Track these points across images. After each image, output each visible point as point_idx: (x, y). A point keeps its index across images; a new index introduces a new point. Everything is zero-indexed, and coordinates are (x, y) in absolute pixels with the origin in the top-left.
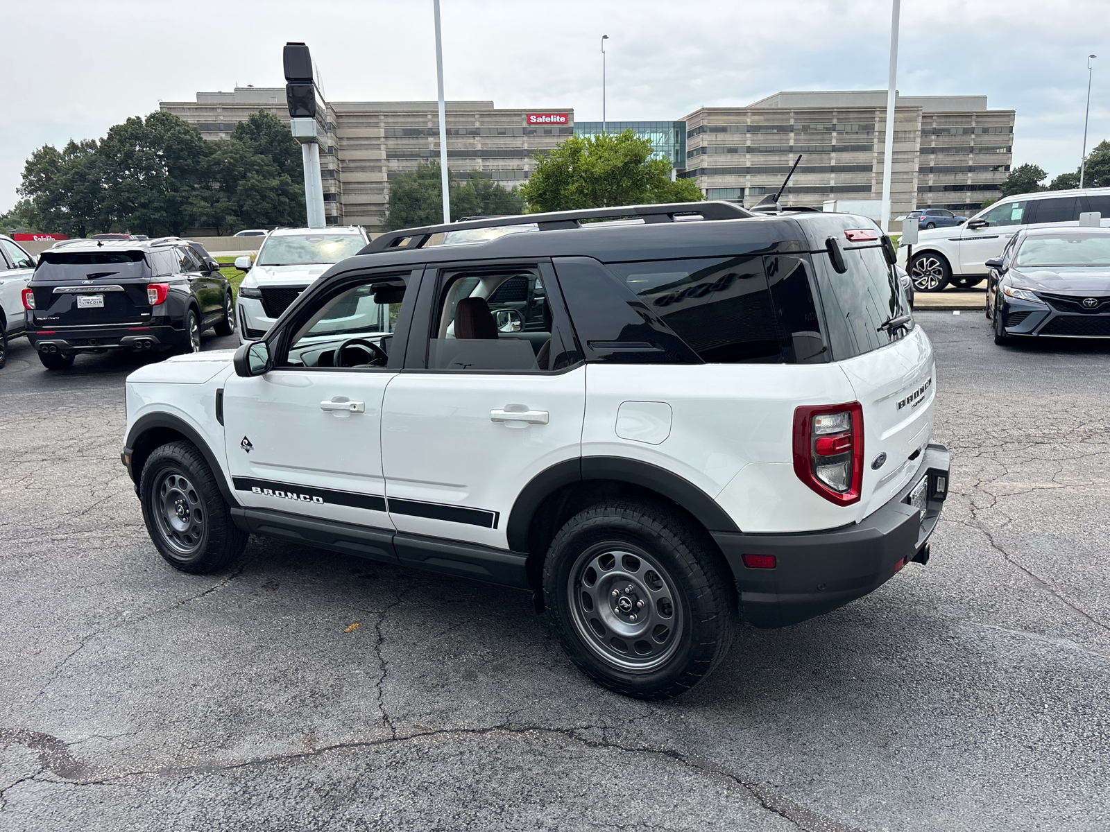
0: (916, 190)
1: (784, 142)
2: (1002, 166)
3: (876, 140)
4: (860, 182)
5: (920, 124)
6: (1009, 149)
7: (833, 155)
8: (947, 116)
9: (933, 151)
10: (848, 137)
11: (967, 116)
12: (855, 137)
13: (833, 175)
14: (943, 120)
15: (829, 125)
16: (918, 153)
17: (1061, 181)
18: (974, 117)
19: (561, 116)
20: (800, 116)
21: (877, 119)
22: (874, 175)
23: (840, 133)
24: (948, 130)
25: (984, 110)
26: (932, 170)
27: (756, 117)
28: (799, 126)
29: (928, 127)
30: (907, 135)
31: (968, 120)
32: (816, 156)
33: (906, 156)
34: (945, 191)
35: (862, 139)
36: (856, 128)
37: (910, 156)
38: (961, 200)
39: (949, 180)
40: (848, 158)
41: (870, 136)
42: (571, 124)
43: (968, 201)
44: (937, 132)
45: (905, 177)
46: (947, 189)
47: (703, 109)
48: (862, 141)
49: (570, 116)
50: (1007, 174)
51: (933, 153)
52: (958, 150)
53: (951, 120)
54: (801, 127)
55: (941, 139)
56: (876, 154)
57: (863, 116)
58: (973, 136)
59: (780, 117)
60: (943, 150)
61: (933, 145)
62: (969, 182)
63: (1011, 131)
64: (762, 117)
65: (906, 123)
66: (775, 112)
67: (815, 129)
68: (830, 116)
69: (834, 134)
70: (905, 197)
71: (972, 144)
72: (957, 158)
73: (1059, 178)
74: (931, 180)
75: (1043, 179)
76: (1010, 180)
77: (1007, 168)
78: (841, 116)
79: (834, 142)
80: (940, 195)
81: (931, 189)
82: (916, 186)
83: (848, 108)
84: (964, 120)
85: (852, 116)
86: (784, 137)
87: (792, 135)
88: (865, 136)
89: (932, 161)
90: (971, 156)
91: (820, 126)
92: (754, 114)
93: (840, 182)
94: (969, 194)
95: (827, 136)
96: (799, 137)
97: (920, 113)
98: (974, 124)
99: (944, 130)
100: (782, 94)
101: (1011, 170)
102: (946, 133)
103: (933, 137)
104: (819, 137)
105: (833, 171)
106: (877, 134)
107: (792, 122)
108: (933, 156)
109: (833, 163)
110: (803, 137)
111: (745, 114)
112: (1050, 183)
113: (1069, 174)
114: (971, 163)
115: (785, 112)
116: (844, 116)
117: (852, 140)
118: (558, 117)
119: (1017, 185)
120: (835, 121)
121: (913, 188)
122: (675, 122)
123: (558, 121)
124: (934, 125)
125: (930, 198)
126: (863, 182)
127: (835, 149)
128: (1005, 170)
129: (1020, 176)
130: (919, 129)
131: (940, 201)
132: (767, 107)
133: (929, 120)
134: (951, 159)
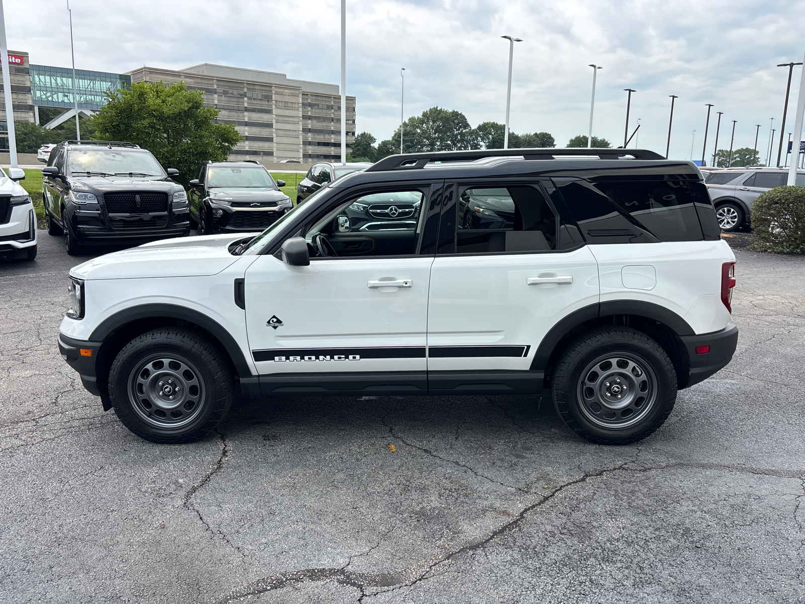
0: (302, 143)
1: (210, 101)
2: (350, 132)
3: (274, 107)
4: (265, 134)
5: (301, 99)
6: (354, 122)
7: (246, 114)
8: (317, 95)
9: (310, 118)
10: (255, 102)
11: (329, 97)
12: (260, 102)
13: (247, 128)
14: (314, 98)
15: (241, 92)
16: (301, 119)
17: (384, 144)
18: (333, 98)
19: (16, 57)
20: (220, 83)
21: (273, 92)
22: (274, 130)
23: (249, 98)
24: (318, 105)
25: (337, 95)
26: (310, 131)
27: (188, 80)
28: (220, 90)
29: (305, 102)
30: (294, 105)
31: (329, 100)
32: (233, 114)
33: (293, 119)
34: (318, 145)
35: (264, 105)
36: (260, 97)
37: (296, 120)
38: (328, 152)
39: (321, 138)
40: (256, 117)
41: (270, 103)
42: (26, 66)
43: (333, 153)
44: (310, 105)
45: (294, 133)
46: (319, 144)
47: (145, 68)
48: (264, 106)
49: (25, 58)
50: (354, 138)
51: (309, 119)
52: (325, 119)
53: (319, 98)
54: (222, 91)
55: (314, 110)
56: (274, 116)
57: (264, 88)
58: (333, 111)
59: (206, 82)
60: (316, 118)
61: (309, 114)
62: (333, 141)
63: (354, 110)
64: (192, 80)
65: (292, 97)
66: (203, 78)
67: (232, 94)
68: (242, 86)
69: (246, 99)
70: (295, 147)
71: (332, 116)
72: (324, 124)
73: (382, 142)
74: (310, 137)
75: (374, 142)
76: (356, 141)
77: (353, 134)
78: (249, 87)
79: (246, 105)
80: (316, 147)
81: (310, 143)
82: (302, 140)
83: (254, 82)
84: (327, 99)
85: (257, 87)
86: (210, 97)
87: (216, 96)
88: (267, 103)
89: (310, 124)
90: (332, 124)
91: (235, 92)
92: (186, 77)
93: (252, 133)
94: (333, 148)
95: (241, 100)
96: (221, 98)
97: (301, 91)
98: (332, 103)
99: (315, 105)
100: (206, 65)
101: (356, 135)
102: (316, 107)
103: (309, 109)
104: (236, 100)
105: (246, 125)
106: (274, 102)
107: (215, 87)
108: (310, 121)
109: (246, 119)
110: (223, 98)
111: (179, 76)
112: (378, 146)
113: (388, 141)
114: (332, 128)
115: (210, 79)
116: (251, 87)
117: (258, 104)
118: (13, 58)
119: (360, 145)
120: (245, 90)
121: (300, 142)
122: (120, 75)
123: (14, 61)
124: (309, 101)
125: (310, 149)
126: (267, 134)
127: (246, 110)
128: (353, 135)
129: (362, 140)
130: (301, 102)
131: (315, 152)
132: (195, 73)
133: (306, 97)
134: (321, 124)
